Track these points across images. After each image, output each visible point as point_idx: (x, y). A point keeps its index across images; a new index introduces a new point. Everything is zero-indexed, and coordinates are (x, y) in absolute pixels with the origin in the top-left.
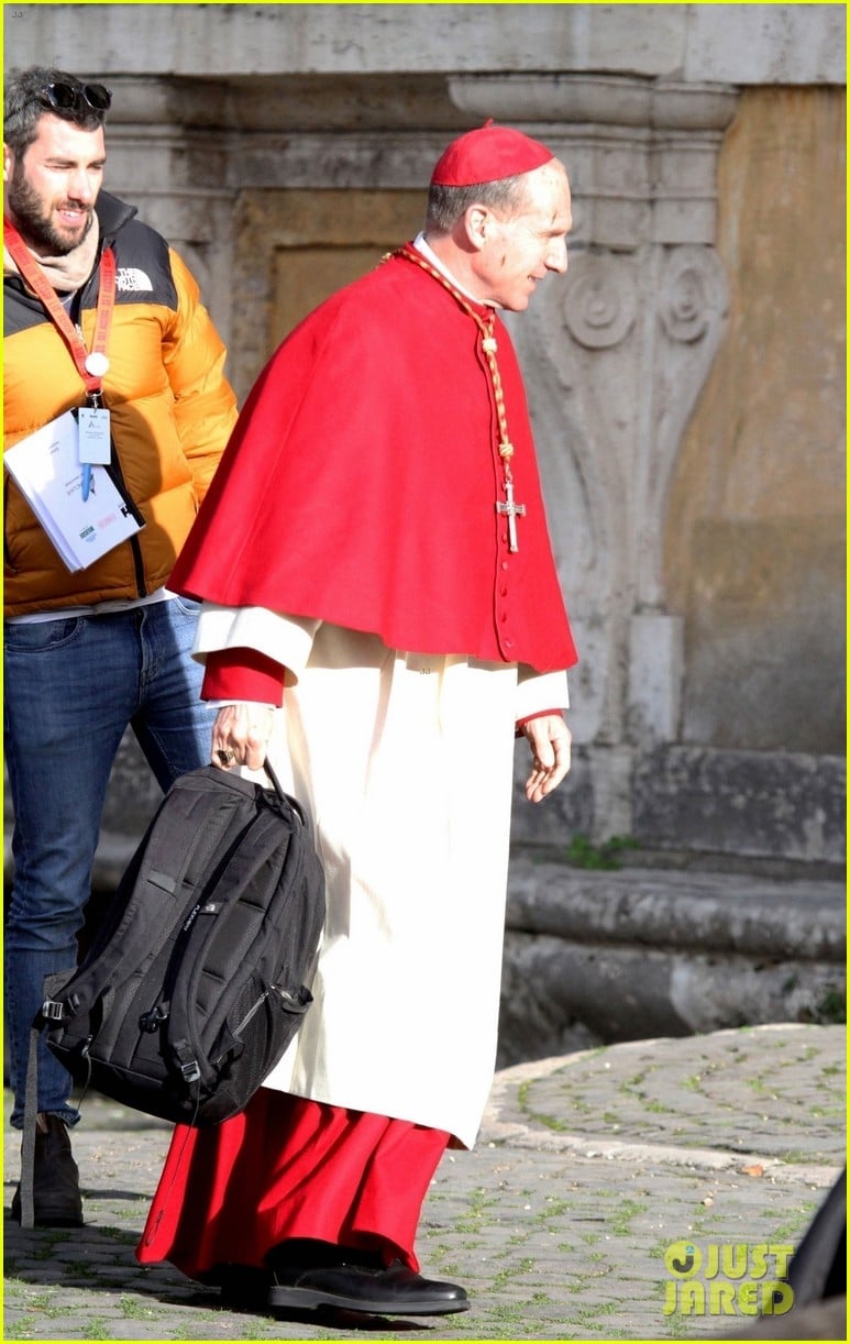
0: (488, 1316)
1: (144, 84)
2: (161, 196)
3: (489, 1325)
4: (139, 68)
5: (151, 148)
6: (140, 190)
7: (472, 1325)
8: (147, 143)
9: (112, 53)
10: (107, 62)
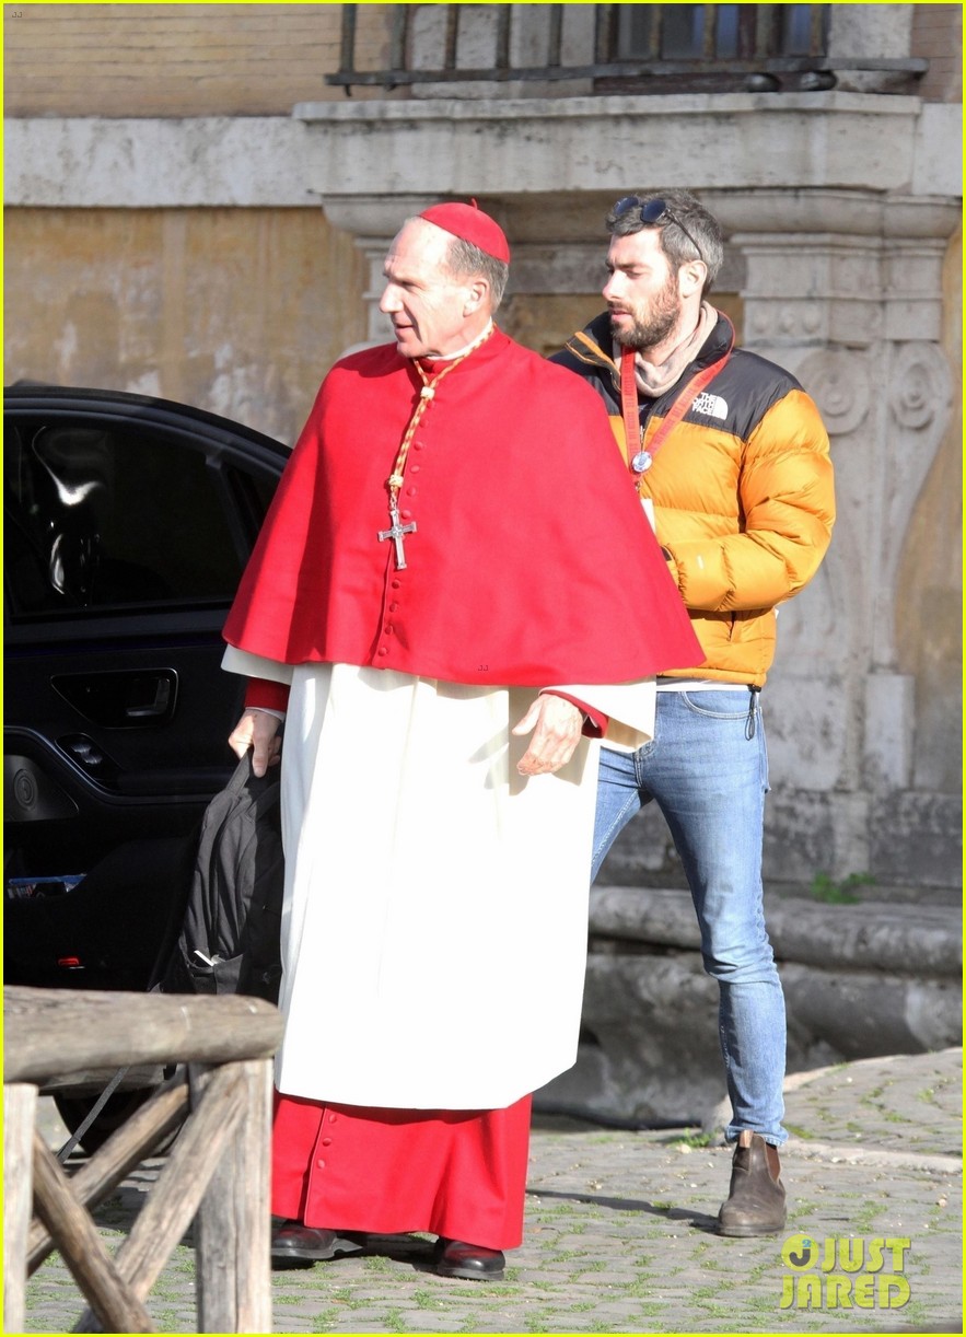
0: (745, 1306)
3: (746, 1314)
4: (422, 187)
7: (731, 1314)
9: (397, 174)
10: (393, 182)
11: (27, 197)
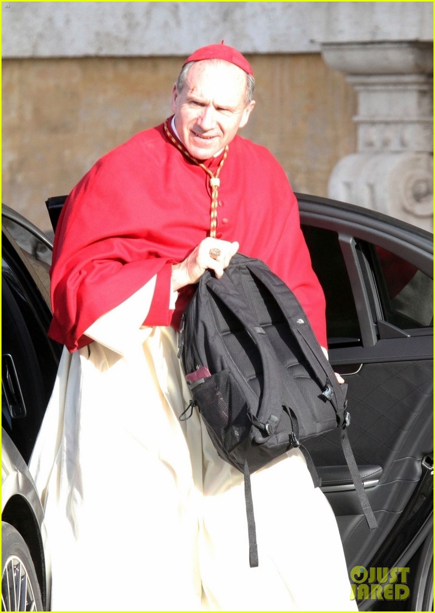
1: (398, 47)
2: (412, 122)
4: (395, 37)
5: (405, 91)
6: (398, 119)
8: (401, 87)
9: (377, 27)
10: (374, 33)
11: (101, 49)
